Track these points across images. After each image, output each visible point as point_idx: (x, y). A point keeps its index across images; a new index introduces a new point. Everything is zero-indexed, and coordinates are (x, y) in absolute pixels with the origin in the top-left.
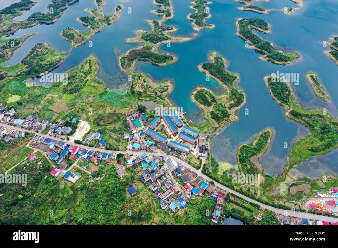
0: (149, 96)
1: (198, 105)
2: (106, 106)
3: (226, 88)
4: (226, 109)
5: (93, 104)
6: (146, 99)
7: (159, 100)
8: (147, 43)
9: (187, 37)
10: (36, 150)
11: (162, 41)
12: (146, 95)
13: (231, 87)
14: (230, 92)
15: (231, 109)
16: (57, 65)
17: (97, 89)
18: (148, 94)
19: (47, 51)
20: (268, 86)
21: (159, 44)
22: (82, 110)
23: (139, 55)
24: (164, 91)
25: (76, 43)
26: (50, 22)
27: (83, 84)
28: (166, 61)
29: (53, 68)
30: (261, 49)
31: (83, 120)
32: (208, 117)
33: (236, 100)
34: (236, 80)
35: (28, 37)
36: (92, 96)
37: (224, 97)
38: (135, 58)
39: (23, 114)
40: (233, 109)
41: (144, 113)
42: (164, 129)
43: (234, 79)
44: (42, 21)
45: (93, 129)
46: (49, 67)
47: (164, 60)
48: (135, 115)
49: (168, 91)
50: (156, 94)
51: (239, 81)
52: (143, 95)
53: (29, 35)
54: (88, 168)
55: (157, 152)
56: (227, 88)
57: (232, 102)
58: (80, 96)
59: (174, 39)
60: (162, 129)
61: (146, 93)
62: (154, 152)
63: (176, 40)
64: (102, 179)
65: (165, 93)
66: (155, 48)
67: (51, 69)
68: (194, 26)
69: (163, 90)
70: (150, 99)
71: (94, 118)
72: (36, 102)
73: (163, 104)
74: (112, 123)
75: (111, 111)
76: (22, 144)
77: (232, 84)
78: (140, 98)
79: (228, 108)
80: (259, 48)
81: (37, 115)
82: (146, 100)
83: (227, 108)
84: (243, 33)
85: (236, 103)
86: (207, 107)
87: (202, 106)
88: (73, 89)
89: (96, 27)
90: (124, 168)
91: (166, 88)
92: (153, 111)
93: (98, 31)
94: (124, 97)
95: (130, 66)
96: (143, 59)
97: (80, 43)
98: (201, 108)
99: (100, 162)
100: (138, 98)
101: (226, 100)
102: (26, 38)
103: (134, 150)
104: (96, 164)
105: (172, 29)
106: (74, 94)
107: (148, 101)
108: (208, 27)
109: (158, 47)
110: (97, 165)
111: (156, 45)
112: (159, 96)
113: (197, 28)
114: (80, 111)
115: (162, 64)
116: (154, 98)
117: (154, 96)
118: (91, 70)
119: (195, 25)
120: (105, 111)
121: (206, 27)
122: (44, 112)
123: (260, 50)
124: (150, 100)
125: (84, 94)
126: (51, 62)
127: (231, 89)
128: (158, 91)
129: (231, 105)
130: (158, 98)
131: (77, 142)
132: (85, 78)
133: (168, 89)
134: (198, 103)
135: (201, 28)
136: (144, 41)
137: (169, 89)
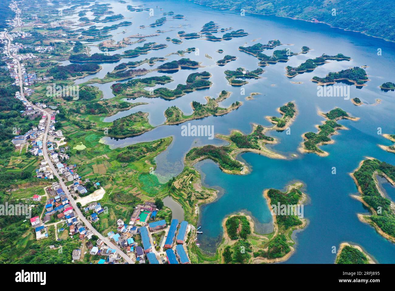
0: (181, 195)
1: (224, 232)
2: (136, 187)
3: (276, 229)
4: (249, 253)
5: (127, 179)
6: (175, 197)
7: (186, 205)
8: (232, 144)
9: (282, 155)
10: (46, 195)
11: (249, 148)
12: (179, 193)
13: (282, 231)
14: (275, 237)
15: (257, 258)
16: (136, 134)
17: (145, 167)
18: (181, 193)
19: (140, 119)
20: (338, 257)
21: (244, 150)
22: (113, 180)
23: (211, 152)
24: (201, 199)
25: (169, 121)
26: (168, 98)
27: (138, 157)
28: (233, 169)
29: (131, 135)
30: (369, 204)
31: (104, 189)
32: (220, 251)
33: (272, 250)
34: (298, 227)
35: (140, 104)
36: (135, 171)
37: (262, 239)
38: (205, 154)
39: (71, 162)
40: (260, 259)
41: (158, 210)
42: (162, 236)
43: (296, 224)
44: (162, 96)
45: (103, 200)
46: (128, 133)
47: (232, 167)
48: (148, 207)
49: (206, 200)
50: (189, 197)
51: (302, 230)
52: (175, 192)
53: (141, 103)
54: (61, 233)
55: (129, 256)
56: (277, 231)
57: (266, 250)
58: (124, 167)
59: (265, 151)
60: (160, 236)
61: (180, 191)
62: (128, 254)
63: (265, 153)
64: (55, 249)
65: (200, 201)
66: (236, 152)
67: (129, 135)
68: (301, 147)
69: (201, 197)
70: (180, 199)
71: (116, 192)
72: (89, 157)
73: (187, 210)
74: (124, 204)
75: (135, 192)
76: (43, 184)
77: (287, 228)
78: (171, 194)
79: (254, 253)
80: (367, 202)
81: (78, 167)
82: (175, 199)
83: (252, 253)
84: (359, 175)
85: (268, 253)
86: (230, 239)
87: (226, 235)
88: (124, 158)
89: (199, 114)
90: (85, 253)
91: (205, 196)
92: (171, 213)
93: (198, 118)
94: (160, 186)
95: (194, 159)
96: (213, 158)
97: (172, 122)
98: (224, 237)
99: (75, 234)
100: (170, 192)
101: (261, 244)
102: (138, 105)
103: (112, 241)
104: (71, 233)
105: (272, 140)
106: (121, 163)
107: (176, 200)
108: (318, 153)
109: (240, 152)
110: (70, 235)
111: (240, 149)
112: (190, 201)
113: (302, 150)
114: (111, 180)
115: (226, 171)
116: (183, 200)
117: (186, 198)
118: (156, 149)
119: (304, 146)
120: (129, 190)
121: (316, 152)
122: (87, 166)
123: (367, 205)
124: (179, 201)
125: (129, 167)
126: (133, 129)
127: (280, 234)
128: (195, 195)
129: (260, 252)
130: (188, 202)
131: (79, 205)
132: (145, 153)
133: (207, 198)
134: (225, 230)
135: (307, 151)
136: (232, 142)
137: (209, 199)
